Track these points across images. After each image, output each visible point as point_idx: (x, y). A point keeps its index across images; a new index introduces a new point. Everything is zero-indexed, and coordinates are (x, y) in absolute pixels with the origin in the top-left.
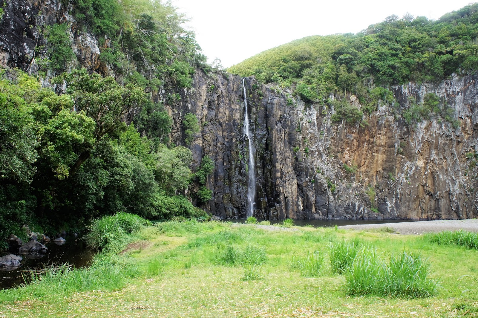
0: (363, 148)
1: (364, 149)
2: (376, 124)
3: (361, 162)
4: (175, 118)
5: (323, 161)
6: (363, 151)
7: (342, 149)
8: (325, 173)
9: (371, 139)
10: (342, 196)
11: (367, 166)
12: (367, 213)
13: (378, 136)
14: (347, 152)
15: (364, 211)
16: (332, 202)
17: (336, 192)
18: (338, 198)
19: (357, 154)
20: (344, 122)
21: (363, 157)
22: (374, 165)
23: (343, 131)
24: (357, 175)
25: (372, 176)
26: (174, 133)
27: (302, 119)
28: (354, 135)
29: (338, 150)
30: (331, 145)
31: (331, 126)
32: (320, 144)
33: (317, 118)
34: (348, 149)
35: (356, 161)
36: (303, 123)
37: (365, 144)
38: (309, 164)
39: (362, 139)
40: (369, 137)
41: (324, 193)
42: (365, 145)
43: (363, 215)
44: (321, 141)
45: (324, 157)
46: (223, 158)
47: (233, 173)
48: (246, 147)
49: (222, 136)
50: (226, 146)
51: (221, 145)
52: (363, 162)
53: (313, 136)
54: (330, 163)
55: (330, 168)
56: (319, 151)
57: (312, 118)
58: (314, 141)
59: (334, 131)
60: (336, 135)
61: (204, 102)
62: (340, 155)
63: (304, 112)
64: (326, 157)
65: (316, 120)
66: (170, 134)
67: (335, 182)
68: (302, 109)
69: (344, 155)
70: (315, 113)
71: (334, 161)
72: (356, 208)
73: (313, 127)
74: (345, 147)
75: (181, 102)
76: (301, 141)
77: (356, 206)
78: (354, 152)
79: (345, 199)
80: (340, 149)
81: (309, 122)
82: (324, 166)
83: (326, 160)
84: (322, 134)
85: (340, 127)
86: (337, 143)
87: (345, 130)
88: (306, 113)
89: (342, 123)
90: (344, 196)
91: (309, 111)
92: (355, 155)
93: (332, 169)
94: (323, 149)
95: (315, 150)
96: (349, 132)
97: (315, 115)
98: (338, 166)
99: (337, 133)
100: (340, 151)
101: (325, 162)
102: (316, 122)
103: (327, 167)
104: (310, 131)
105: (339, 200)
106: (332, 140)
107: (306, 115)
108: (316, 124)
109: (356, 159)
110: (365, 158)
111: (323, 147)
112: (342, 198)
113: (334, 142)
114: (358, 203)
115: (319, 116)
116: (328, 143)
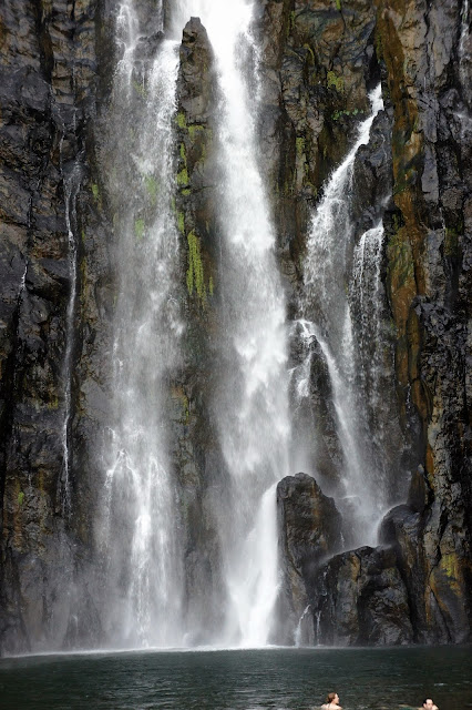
46: (21, 216)
47: (93, 312)
48: (189, 106)
49: (36, 63)
50: (52, 129)
51: (11, 122)
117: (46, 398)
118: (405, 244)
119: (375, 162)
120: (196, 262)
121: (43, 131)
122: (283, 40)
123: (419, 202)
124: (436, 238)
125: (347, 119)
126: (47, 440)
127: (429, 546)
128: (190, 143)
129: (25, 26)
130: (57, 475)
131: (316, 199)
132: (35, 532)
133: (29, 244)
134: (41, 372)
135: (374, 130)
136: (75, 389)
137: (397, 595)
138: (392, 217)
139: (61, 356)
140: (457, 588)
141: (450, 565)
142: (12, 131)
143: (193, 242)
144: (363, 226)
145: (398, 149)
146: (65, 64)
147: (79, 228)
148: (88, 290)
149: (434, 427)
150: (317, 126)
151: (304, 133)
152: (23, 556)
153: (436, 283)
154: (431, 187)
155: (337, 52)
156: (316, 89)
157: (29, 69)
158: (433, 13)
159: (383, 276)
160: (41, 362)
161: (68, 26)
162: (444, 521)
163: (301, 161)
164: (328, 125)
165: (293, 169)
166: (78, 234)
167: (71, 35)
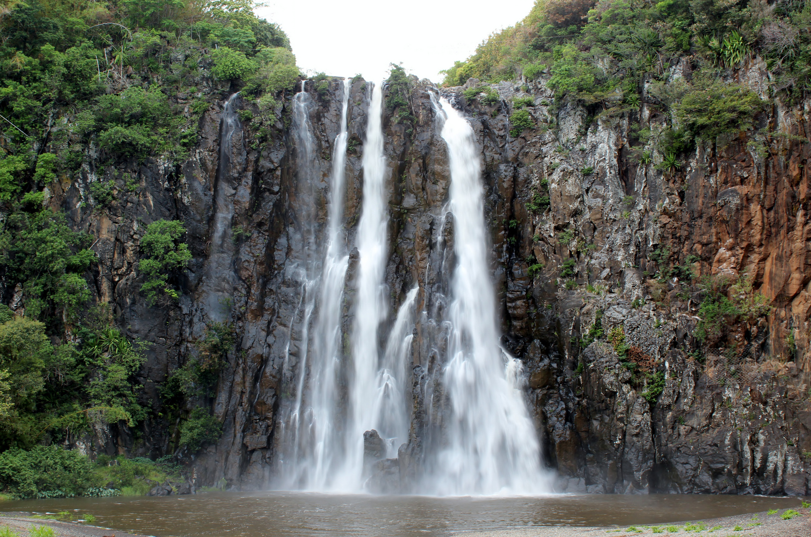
0: (792, 228)
1: (798, 232)
3: (786, 283)
4: (123, 237)
5: (627, 296)
6: (791, 240)
7: (704, 245)
10: (692, 414)
12: (799, 474)
14: (729, 253)
15: (785, 467)
16: (637, 435)
17: (667, 401)
18: (676, 421)
19: (774, 254)
20: (704, 149)
21: (795, 263)
23: (702, 181)
24: (778, 331)
26: (121, 276)
28: (744, 190)
29: (691, 250)
30: (662, 238)
32: (619, 242)
33: (621, 153)
34: (730, 241)
35: (771, 279)
36: (553, 181)
37: (799, 214)
39: (783, 197)
41: (606, 407)
42: (800, 217)
43: (783, 482)
44: (624, 228)
45: (631, 281)
46: (289, 324)
48: (349, 283)
49: (301, 262)
52: (794, 281)
53: (598, 216)
54: (652, 300)
55: (649, 318)
56: (613, 264)
57: (597, 157)
58: (602, 231)
59: (672, 189)
60: (678, 200)
61: (239, 179)
62: (702, 266)
63: (577, 142)
64: (638, 282)
65: (615, 162)
66: (105, 280)
67: (667, 364)
68: (572, 136)
69: (714, 264)
70: (606, 140)
71: (676, 291)
72: (748, 455)
73: (598, 187)
74: (714, 239)
75: (148, 194)
76: (551, 241)
77: (747, 448)
78: (757, 250)
79: (705, 423)
80: (698, 247)
81: (587, 174)
82: (625, 312)
83: (638, 292)
84: (632, 206)
85: (691, 171)
86: (685, 227)
87: (709, 176)
88: (585, 146)
89: (695, 155)
90: (699, 413)
91: (590, 138)
92: (764, 259)
93: (659, 320)
94: (630, 255)
95: (600, 263)
96: (726, 182)
97: (606, 147)
98: (686, 309)
99: (682, 195)
100: (699, 253)
101: (634, 298)
102: (611, 167)
103: (636, 317)
104: (589, 199)
105: (682, 428)
106: (665, 219)
107: (583, 151)
108: (610, 174)
109: (771, 273)
110: (802, 266)
111: (632, 249)
112: (694, 422)
113: (676, 225)
114: (761, 437)
115: (627, 145)
116: (650, 231)
128: (348, 298)
138: (415, 332)
150: (398, 290)
164: (403, 290)
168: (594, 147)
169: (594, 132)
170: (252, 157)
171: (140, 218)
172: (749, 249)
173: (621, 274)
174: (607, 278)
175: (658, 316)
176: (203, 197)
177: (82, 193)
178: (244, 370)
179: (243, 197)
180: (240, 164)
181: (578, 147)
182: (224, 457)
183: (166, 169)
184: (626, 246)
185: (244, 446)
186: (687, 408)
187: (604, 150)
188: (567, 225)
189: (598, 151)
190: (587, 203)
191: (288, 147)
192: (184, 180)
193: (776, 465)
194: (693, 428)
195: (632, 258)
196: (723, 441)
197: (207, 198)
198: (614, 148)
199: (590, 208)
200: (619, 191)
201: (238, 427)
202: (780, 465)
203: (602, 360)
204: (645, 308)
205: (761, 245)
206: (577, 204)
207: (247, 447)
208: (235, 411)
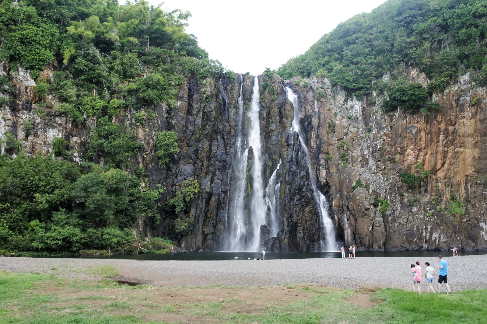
0: (438, 142)
1: (440, 143)
2: (454, 104)
3: (435, 165)
4: (148, 138)
5: (370, 169)
6: (438, 147)
7: (401, 148)
8: (371, 186)
9: (451, 128)
10: (400, 218)
11: (448, 169)
12: (446, 242)
13: (461, 121)
14: (411, 152)
15: (440, 238)
16: (379, 226)
17: (389, 212)
18: (394, 220)
19: (429, 152)
20: (401, 109)
21: (439, 156)
22: (461, 166)
23: (400, 122)
24: (432, 184)
25: (459, 184)
26: (147, 155)
27: (336, 115)
28: (418, 126)
29: (395, 150)
30: (383, 145)
31: (381, 118)
32: (365, 146)
33: (363, 110)
34: (412, 147)
35: (429, 162)
36: (337, 120)
37: (441, 136)
38: (345, 175)
39: (434, 129)
40: (447, 126)
41: (365, 215)
42: (441, 138)
43: (439, 244)
44: (367, 141)
45: (371, 163)
46: (221, 178)
47: (232, 196)
48: (249, 161)
49: (224, 152)
50: (226, 163)
51: (220, 162)
52: (439, 164)
53: (355, 135)
54: (381, 170)
55: (380, 178)
56: (363, 156)
57: (354, 111)
58: (357, 142)
59: (387, 125)
60: (390, 130)
61: (197, 115)
62: (400, 157)
63: (344, 105)
64: (374, 163)
65: (361, 113)
66: (140, 157)
67: (388, 197)
68: (342, 102)
69: (405, 156)
70: (358, 104)
71: (389, 167)
72: (424, 234)
73: (355, 123)
74: (406, 146)
75: (158, 119)
76: (335, 145)
77: (424, 231)
78: (423, 151)
79: (406, 221)
80: (398, 149)
81: (349, 118)
82: (369, 175)
83: (374, 167)
84: (370, 131)
85: (396, 118)
86: (393, 141)
87: (404, 120)
88: (347, 106)
89: (397, 111)
90: (403, 217)
91: (350, 103)
92: (426, 155)
93: (384, 179)
94: (370, 152)
95: (357, 155)
96: (410, 123)
97: (358, 107)
98: (395, 174)
99: (391, 127)
100: (399, 151)
101: (373, 170)
102: (360, 115)
103: (375, 177)
104: (351, 129)
105: (396, 223)
106: (385, 137)
107: (347, 108)
108: (360, 118)
109: (429, 160)
110: (443, 157)
111: (371, 149)
112: (400, 221)
113: (389, 140)
114: (429, 227)
115: (366, 107)
116: (378, 142)
117: (224, 210)
118: (283, 187)
119: (280, 172)
120: (249, 188)
121: (225, 164)
122: (266, 150)
123: (285, 180)
124: (288, 187)
125: (276, 163)
126: (224, 217)
127: (283, 237)
128: (249, 168)
129: (223, 145)
130: (225, 223)
131: (270, 178)
132: (221, 232)
133: (222, 183)
134: (223, 205)
135: (280, 166)
136: (229, 209)
137: (278, 245)
138: (281, 182)
139: (226, 203)
140: (287, 244)
141: (286, 240)
142: (220, 164)
143: (249, 184)
144: (277, 183)
145: (283, 171)
146: (229, 152)
147: (230, 181)
148: (231, 192)
149: (285, 218)
150: (271, 165)
151: (268, 166)
152: (220, 236)
153: (288, 194)
154: (287, 178)
155: (275, 152)
156: (271, 158)
157: (223, 153)
158: (289, 149)
159: (280, 192)
160: (223, 203)
161: (230, 146)
162: (286, 233)
163: (268, 170)
164: (272, 165)
165: (266, 172)
166: (230, 182)
167: (230, 147)
168: (352, 107)
169: (352, 100)
170: (202, 105)
171: (155, 129)
172: (420, 150)
173: (367, 160)
174: (360, 161)
175: (383, 177)
176: (181, 122)
177: (129, 118)
178: (202, 198)
179: (199, 123)
180: (197, 108)
181: (344, 107)
182: (195, 237)
183: (166, 109)
184: (368, 148)
185: (204, 232)
186: (398, 215)
187: (357, 108)
188: (342, 139)
189: (355, 108)
190: (350, 130)
191: (217, 102)
192: (173, 114)
193: (436, 238)
194: (400, 223)
195: (371, 153)
196: (413, 229)
197: (183, 122)
198: (361, 107)
199: (351, 132)
200: (364, 125)
201: (200, 224)
202: (437, 238)
203: (362, 195)
204: (378, 174)
205: (425, 149)
206: (346, 130)
207: (205, 232)
208: (199, 216)
